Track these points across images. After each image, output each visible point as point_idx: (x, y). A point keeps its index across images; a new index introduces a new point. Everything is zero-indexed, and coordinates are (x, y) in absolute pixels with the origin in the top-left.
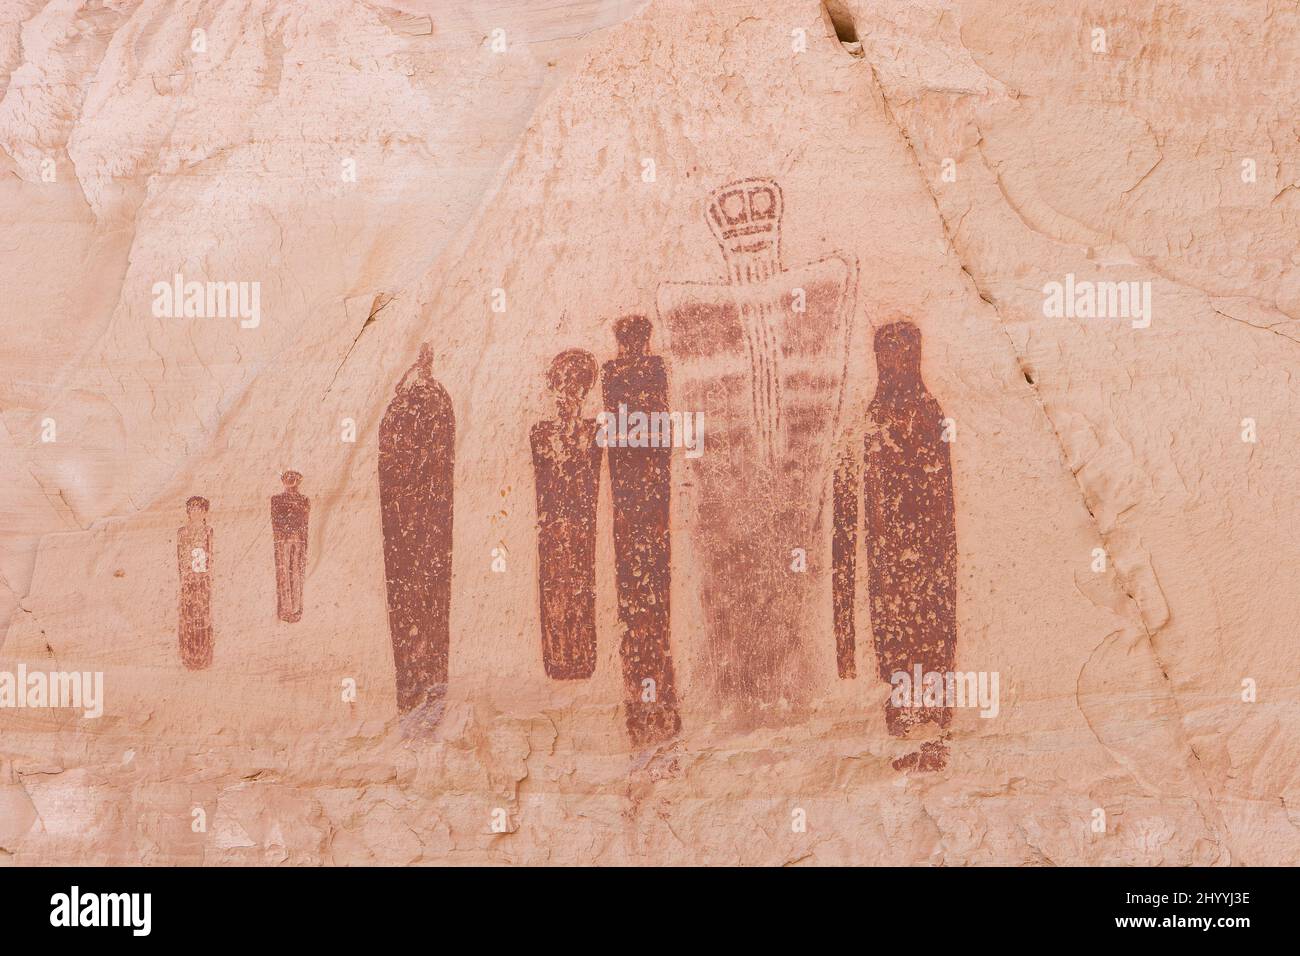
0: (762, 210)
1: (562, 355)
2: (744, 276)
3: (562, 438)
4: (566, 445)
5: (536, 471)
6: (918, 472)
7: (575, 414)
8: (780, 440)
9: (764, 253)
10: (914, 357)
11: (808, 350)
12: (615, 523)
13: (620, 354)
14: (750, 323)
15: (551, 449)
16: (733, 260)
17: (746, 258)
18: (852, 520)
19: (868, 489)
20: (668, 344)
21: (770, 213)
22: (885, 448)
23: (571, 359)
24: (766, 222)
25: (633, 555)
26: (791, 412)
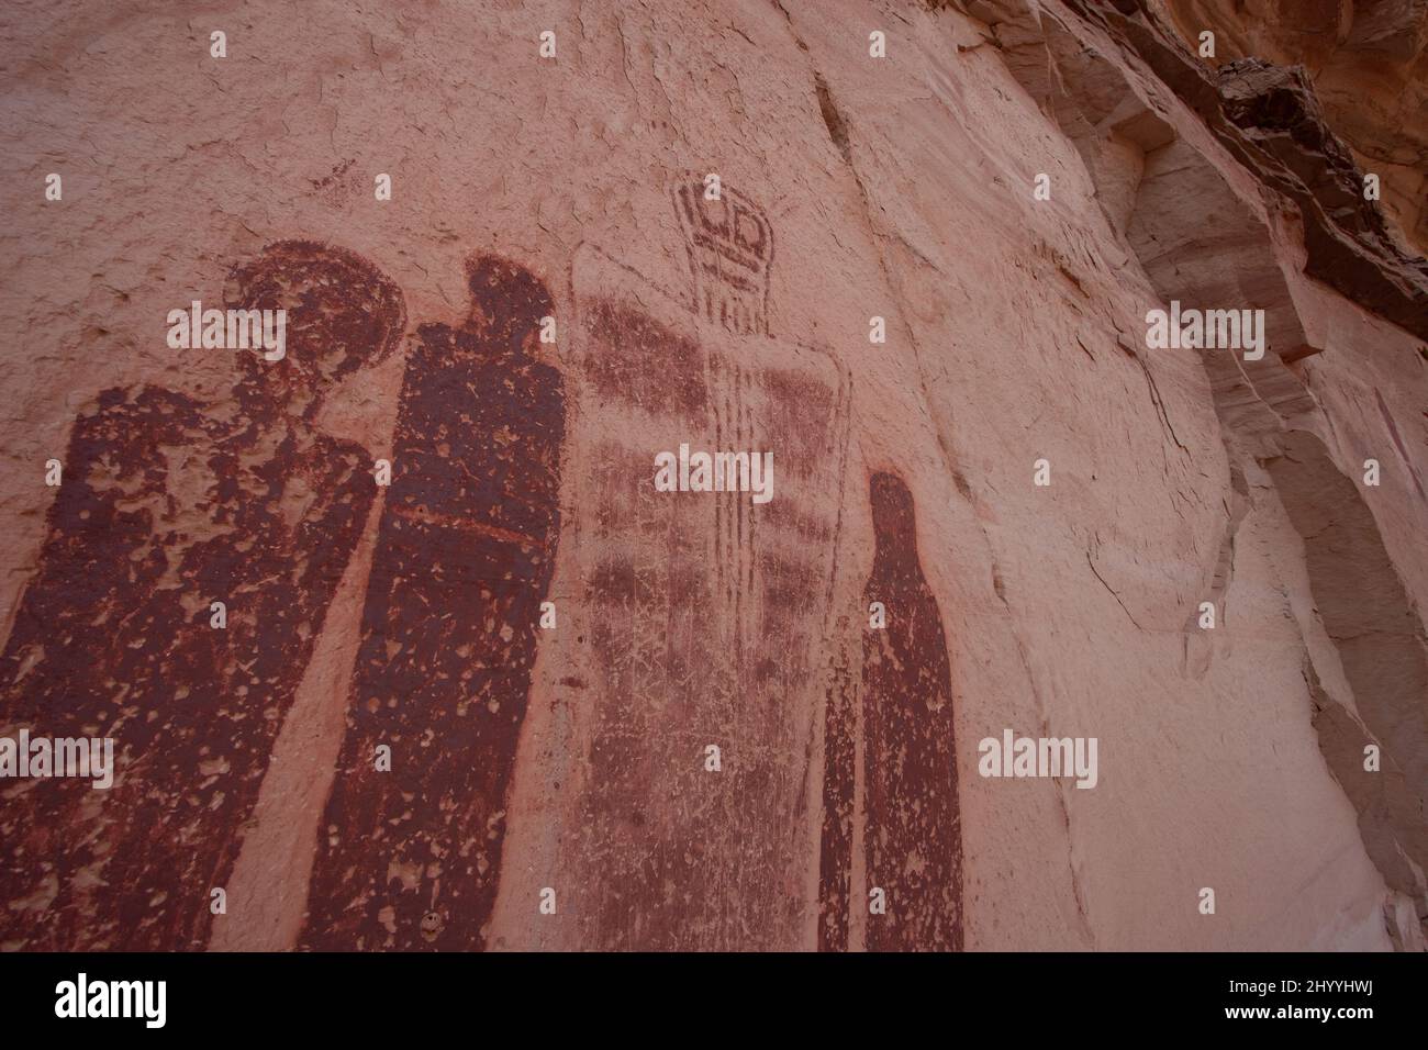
0: (750, 240)
1: (307, 248)
2: (717, 314)
3: (222, 465)
4: (226, 490)
5: (48, 550)
6: (920, 707)
7: (297, 409)
8: (753, 615)
9: (747, 297)
10: (908, 528)
11: (797, 468)
12: (339, 783)
13: (471, 323)
14: (720, 388)
15: (157, 485)
16: (703, 280)
17: (724, 290)
18: (847, 791)
19: (868, 733)
20: (580, 354)
21: (758, 249)
22: (886, 661)
23: (333, 270)
24: (750, 256)
25: (375, 906)
26: (770, 563)
